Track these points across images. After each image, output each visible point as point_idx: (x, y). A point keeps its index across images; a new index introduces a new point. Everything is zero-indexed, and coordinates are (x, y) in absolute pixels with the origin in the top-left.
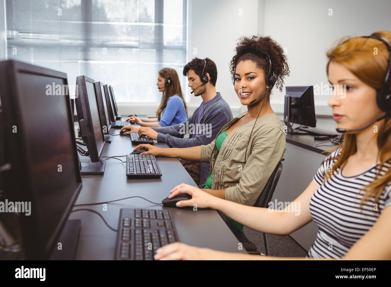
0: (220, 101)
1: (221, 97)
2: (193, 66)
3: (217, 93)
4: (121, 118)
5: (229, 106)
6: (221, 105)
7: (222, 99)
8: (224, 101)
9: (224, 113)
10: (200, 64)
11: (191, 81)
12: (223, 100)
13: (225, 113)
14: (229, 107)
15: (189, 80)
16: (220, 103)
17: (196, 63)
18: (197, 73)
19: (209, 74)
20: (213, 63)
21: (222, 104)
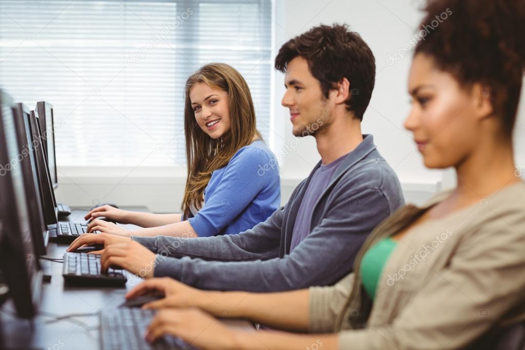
0: (373, 160)
1: (375, 149)
2: (310, 49)
3: (364, 136)
4: (68, 214)
5: (397, 177)
6: (377, 172)
7: (378, 156)
8: (383, 160)
9: (384, 195)
10: (332, 48)
11: (292, 90)
12: (381, 158)
13: (386, 194)
14: (398, 181)
15: (286, 87)
16: (371, 165)
17: (320, 41)
18: (315, 72)
19: (348, 83)
20: (369, 53)
21: (379, 168)
